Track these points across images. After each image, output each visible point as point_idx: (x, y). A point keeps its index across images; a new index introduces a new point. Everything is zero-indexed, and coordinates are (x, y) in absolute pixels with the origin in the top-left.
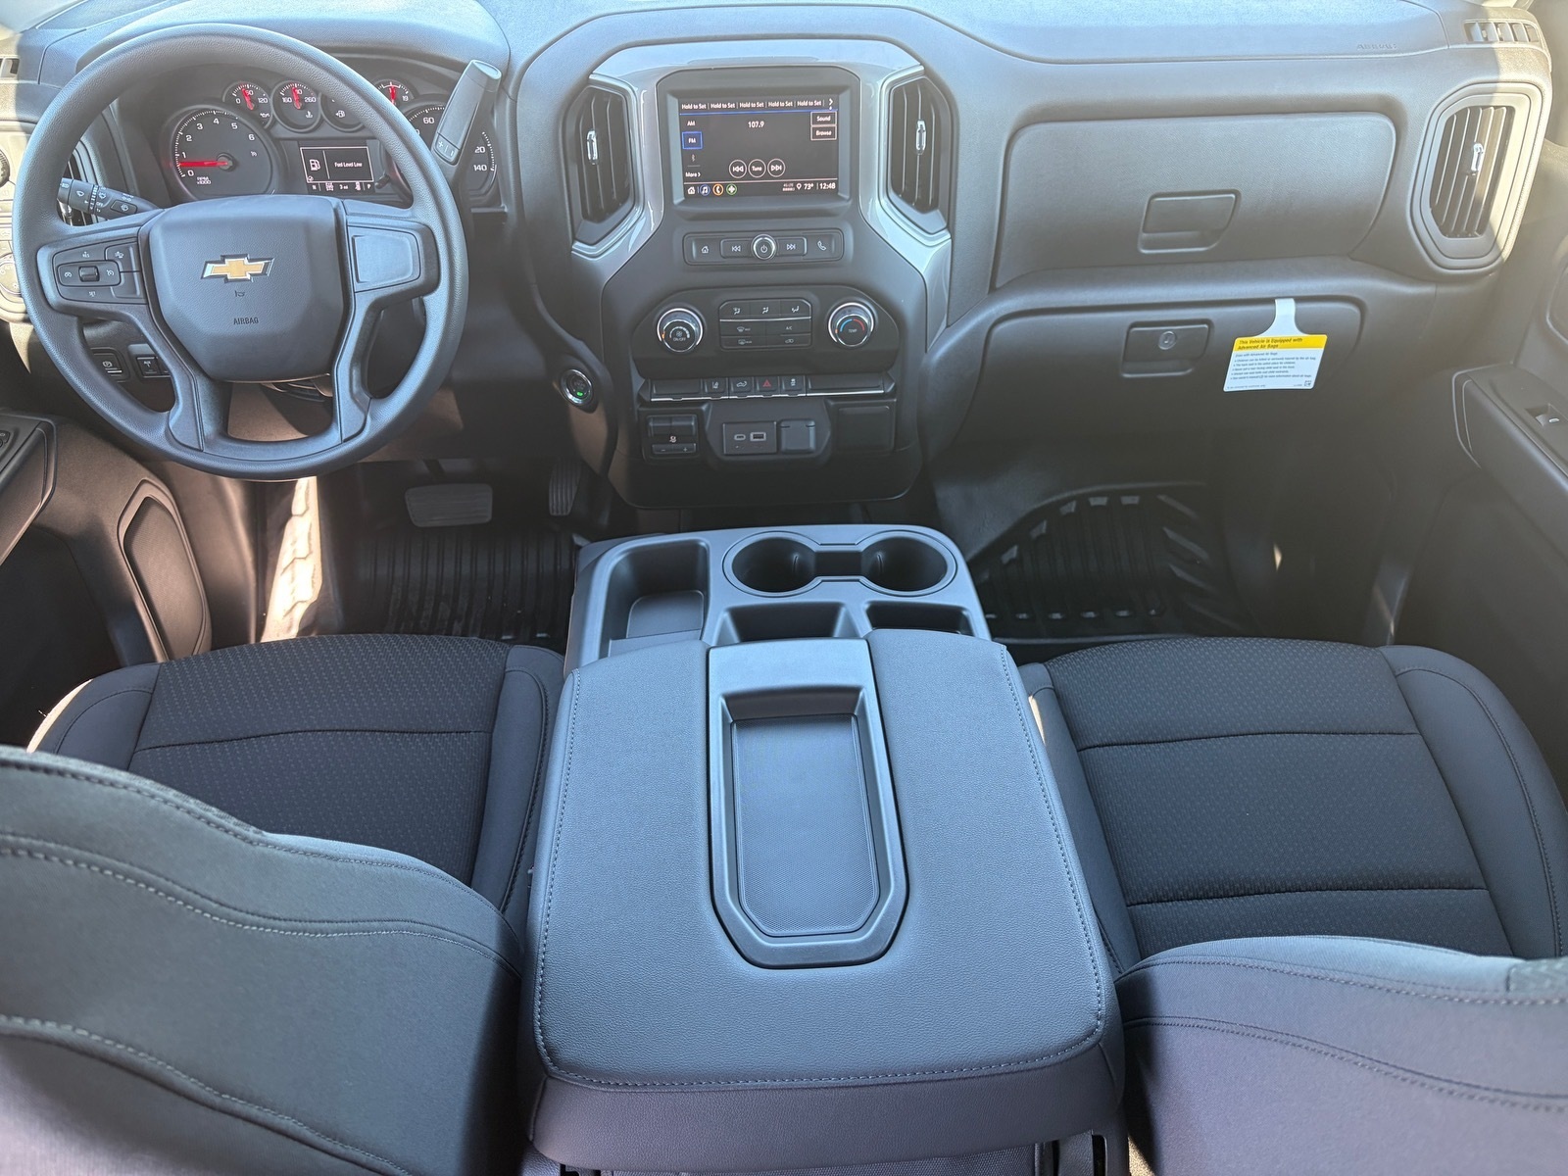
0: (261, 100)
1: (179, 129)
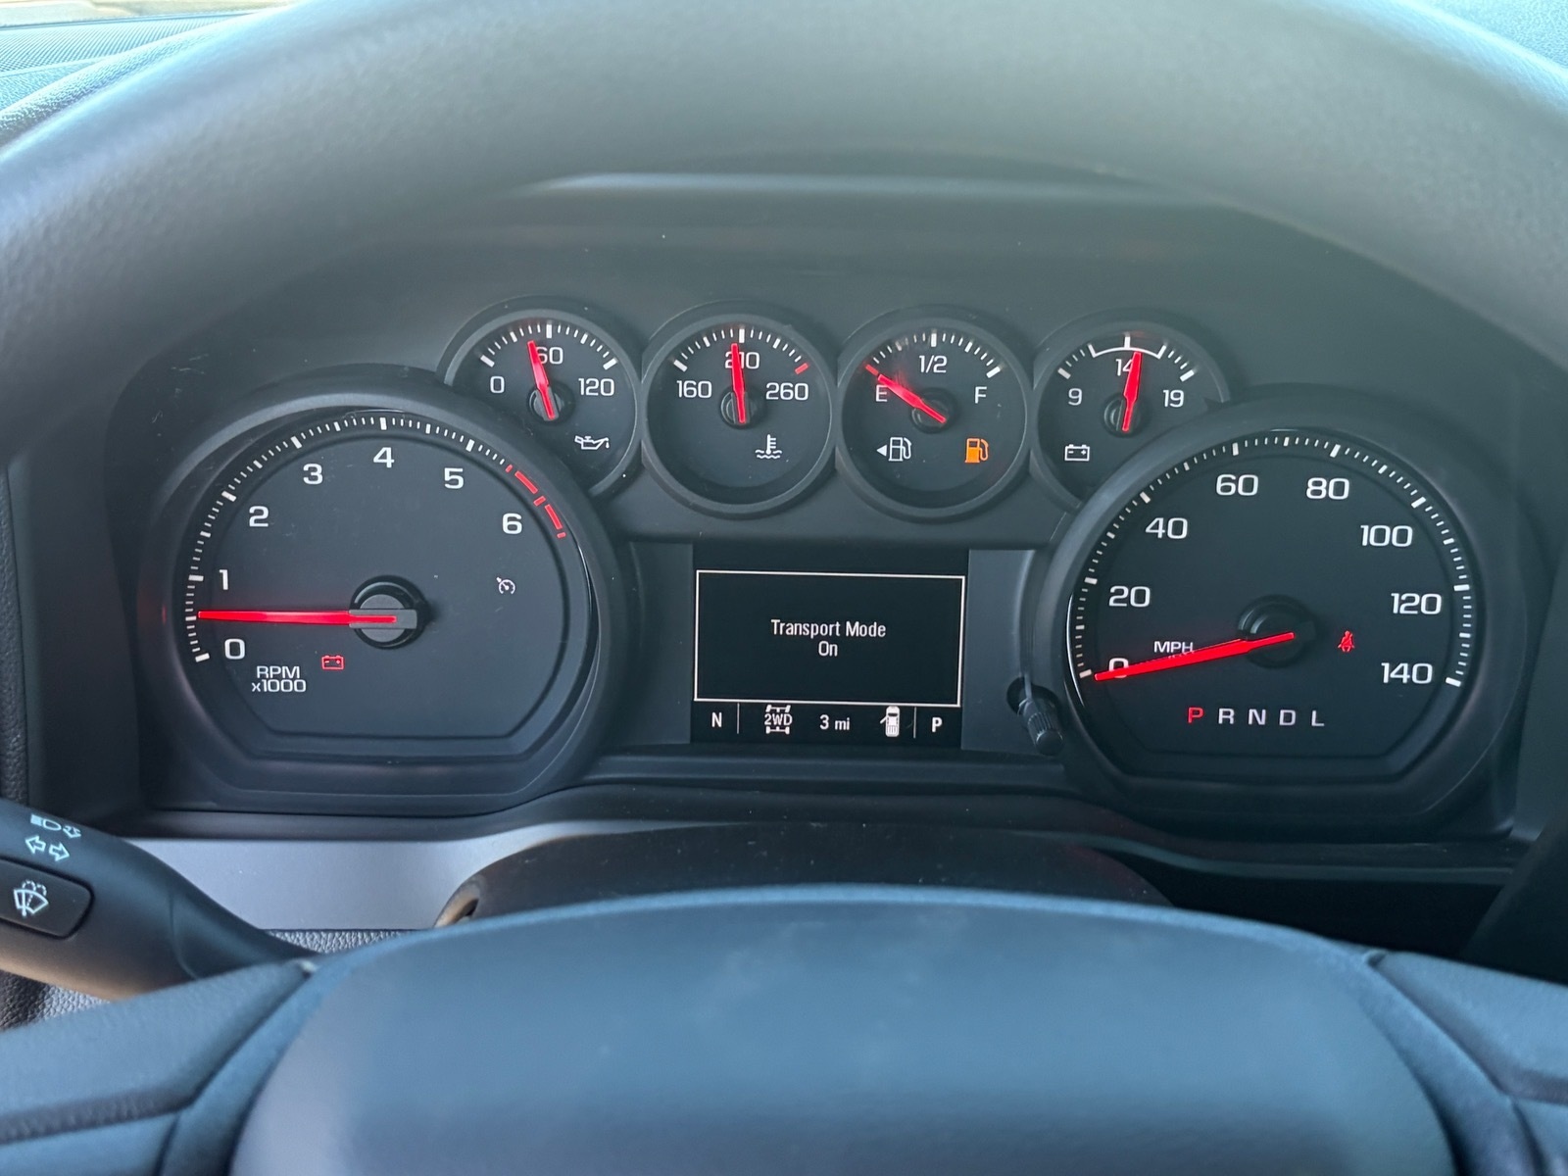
1: (223, 483)
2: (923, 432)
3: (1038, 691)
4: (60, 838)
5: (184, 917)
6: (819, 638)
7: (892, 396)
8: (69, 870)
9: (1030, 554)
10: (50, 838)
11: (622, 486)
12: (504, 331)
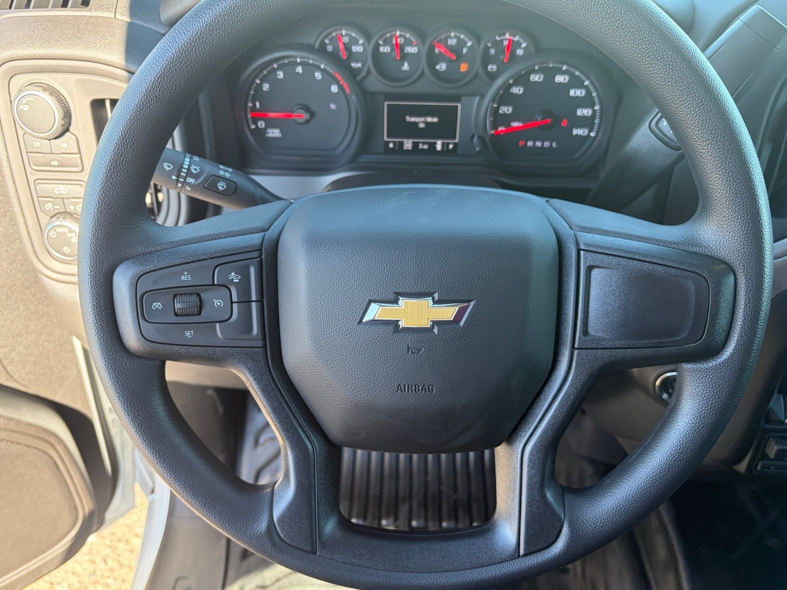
0: (355, 49)
1: (256, 77)
2: (449, 62)
3: (479, 137)
4: (227, 171)
5: (259, 191)
6: (419, 122)
7: (440, 52)
8: (229, 179)
9: (477, 98)
10: (226, 171)
11: (364, 78)
12: (331, 33)
